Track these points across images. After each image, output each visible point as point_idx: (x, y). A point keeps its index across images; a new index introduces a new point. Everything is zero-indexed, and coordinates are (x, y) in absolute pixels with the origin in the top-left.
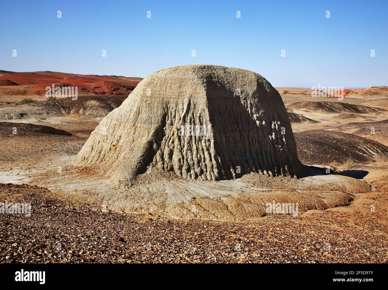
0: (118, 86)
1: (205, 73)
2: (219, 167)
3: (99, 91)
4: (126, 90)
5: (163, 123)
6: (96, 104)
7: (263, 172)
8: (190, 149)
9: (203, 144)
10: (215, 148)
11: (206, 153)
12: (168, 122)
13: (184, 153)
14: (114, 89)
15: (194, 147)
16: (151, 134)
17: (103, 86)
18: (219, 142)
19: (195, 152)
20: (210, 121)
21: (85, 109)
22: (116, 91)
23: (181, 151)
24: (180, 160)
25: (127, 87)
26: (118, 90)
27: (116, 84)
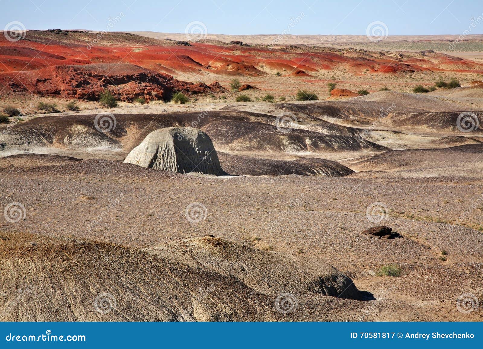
0: (86, 76)
1: (174, 132)
2: (178, 169)
3: (48, 89)
4: (104, 86)
5: (157, 152)
6: (84, 130)
7: (201, 173)
8: (167, 162)
9: (172, 160)
10: (177, 162)
11: (173, 163)
12: (159, 152)
13: (165, 164)
14: (77, 83)
15: (169, 161)
16: (152, 156)
17: (54, 78)
18: (179, 159)
19: (169, 163)
20: (175, 151)
21: (71, 136)
22: (82, 88)
23: (163, 163)
24: (163, 166)
25: (105, 77)
26: (85, 86)
27: (81, 73)
